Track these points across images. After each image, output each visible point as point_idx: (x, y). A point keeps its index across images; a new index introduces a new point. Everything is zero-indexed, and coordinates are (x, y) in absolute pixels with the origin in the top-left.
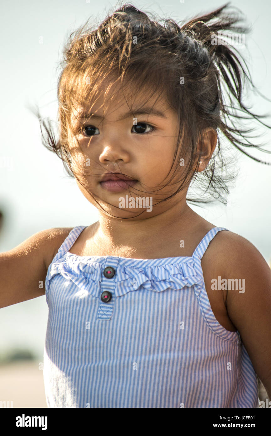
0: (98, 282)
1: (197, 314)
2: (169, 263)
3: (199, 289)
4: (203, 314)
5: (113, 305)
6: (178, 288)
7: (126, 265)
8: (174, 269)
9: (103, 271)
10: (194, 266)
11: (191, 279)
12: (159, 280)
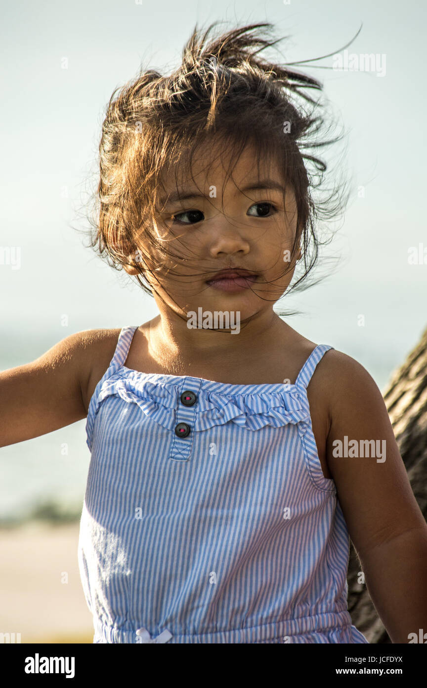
0: (173, 410)
1: (299, 459)
2: (267, 391)
3: (305, 428)
4: (306, 460)
5: (191, 441)
6: (279, 426)
7: (210, 390)
8: (274, 400)
9: (180, 396)
10: (299, 397)
11: (297, 414)
12: (253, 413)
